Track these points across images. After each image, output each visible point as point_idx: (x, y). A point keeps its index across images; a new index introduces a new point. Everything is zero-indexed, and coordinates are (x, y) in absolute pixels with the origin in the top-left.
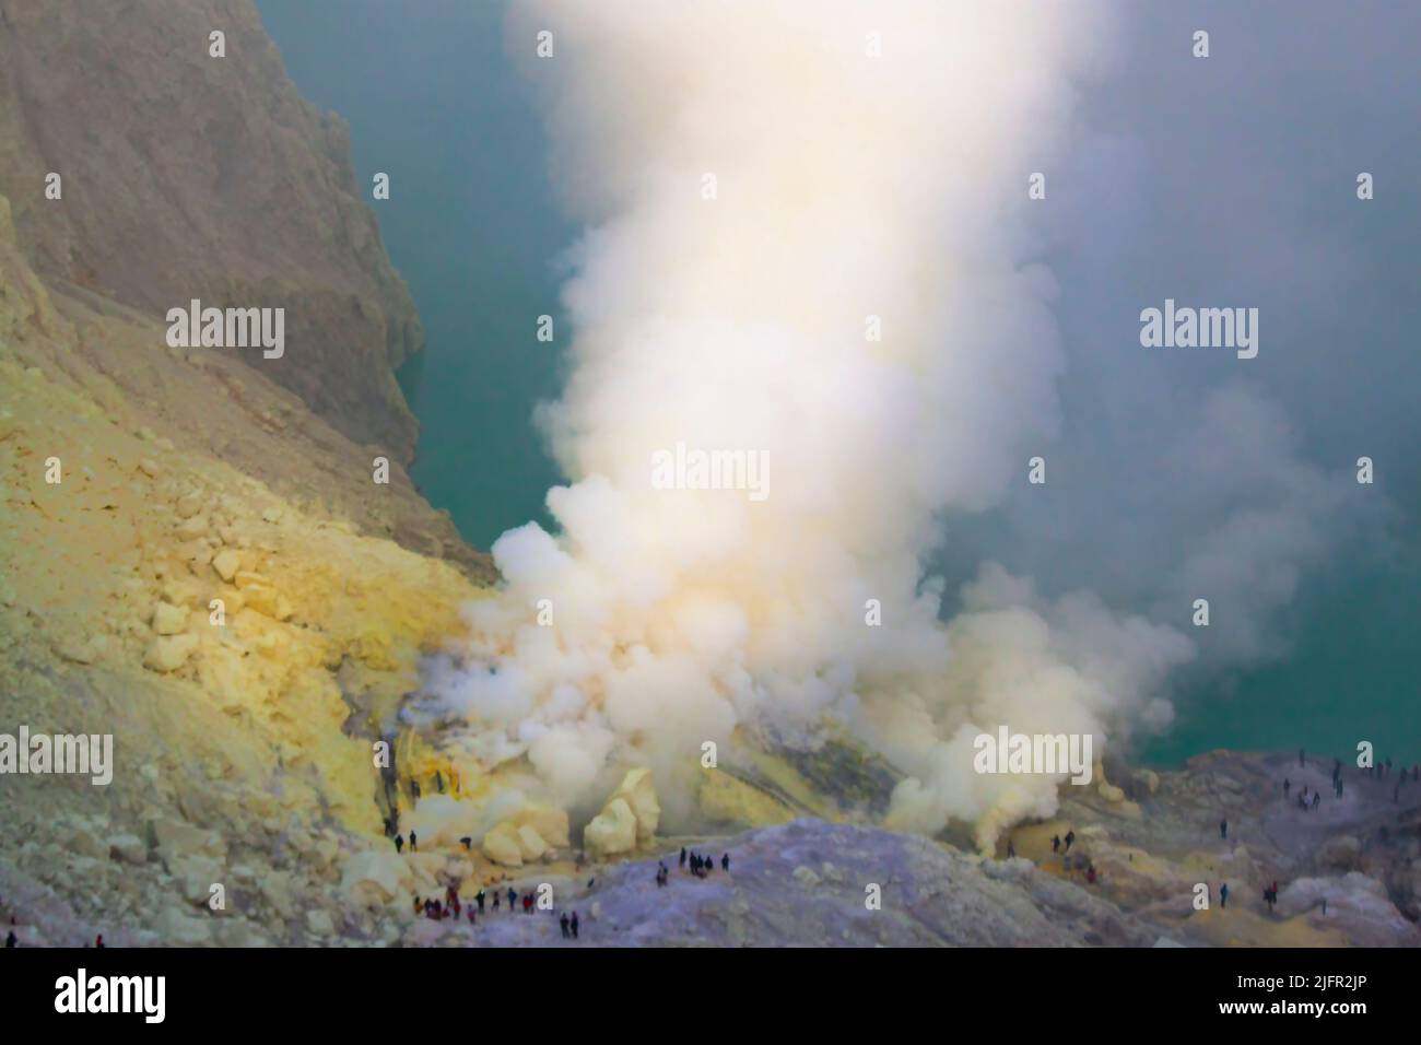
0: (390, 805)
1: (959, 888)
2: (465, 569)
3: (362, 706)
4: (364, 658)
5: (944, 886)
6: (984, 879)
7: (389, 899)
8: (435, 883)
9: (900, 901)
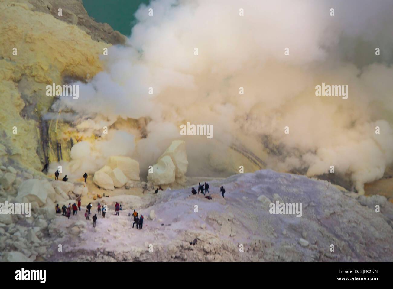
0: (45, 155)
1: (346, 210)
2: (89, 31)
3: (31, 102)
4: (34, 76)
5: (338, 209)
6: (360, 206)
7: (42, 205)
8: (68, 197)
9: (314, 216)
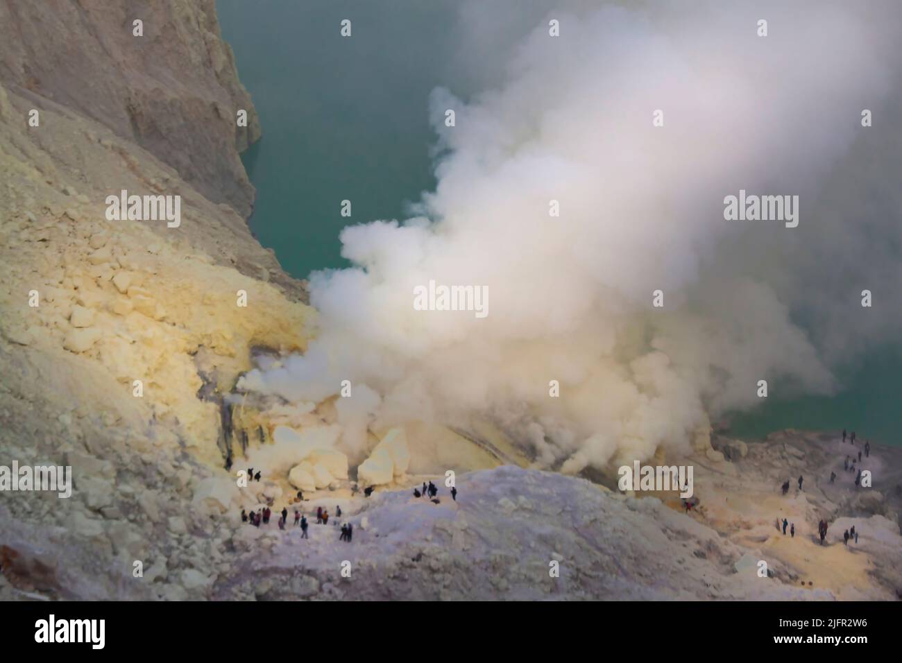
0: (227, 447)
1: (611, 517)
2: (284, 290)
3: (210, 380)
4: (213, 348)
5: (600, 515)
6: (627, 511)
7: (224, 511)
8: (257, 501)
9: (570, 524)
